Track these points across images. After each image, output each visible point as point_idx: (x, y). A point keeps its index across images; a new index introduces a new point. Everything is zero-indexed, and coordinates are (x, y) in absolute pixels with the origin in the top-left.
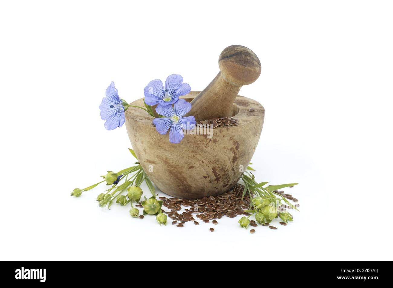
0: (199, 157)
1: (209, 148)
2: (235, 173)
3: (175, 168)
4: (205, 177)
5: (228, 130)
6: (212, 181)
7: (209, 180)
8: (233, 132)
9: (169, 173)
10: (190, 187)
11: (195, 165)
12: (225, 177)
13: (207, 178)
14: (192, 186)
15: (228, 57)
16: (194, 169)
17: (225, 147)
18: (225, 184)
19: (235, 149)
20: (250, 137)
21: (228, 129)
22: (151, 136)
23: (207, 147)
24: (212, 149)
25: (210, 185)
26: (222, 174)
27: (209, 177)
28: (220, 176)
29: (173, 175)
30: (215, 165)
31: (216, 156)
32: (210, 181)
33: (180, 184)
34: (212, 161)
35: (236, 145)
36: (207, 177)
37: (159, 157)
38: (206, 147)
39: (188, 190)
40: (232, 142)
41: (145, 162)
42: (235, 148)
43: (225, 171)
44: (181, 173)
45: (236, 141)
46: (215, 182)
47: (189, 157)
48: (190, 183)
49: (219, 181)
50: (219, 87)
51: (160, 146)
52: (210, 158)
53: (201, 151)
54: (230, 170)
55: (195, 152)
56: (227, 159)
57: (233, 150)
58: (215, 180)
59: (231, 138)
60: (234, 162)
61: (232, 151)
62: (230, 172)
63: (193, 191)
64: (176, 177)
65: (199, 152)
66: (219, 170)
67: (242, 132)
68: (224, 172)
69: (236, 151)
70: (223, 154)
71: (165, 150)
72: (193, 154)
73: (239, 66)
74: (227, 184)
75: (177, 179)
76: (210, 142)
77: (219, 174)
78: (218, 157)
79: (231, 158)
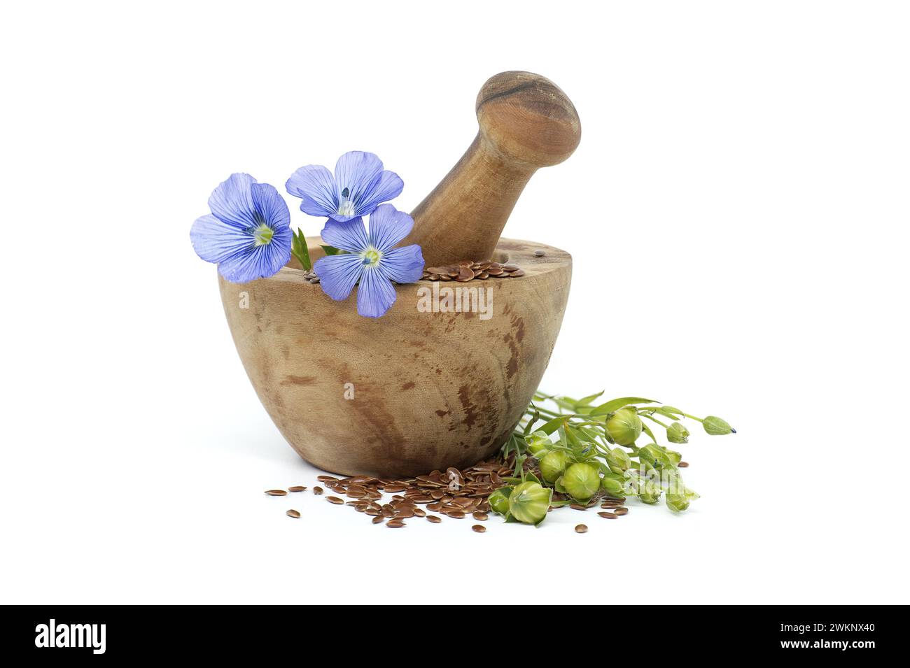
0: (430, 358)
1: (455, 332)
2: (509, 406)
3: (366, 390)
4: (441, 413)
5: (500, 287)
6: (457, 425)
7: (451, 421)
8: (511, 293)
9: (351, 406)
10: (400, 441)
11: (418, 378)
12: (487, 416)
13: (445, 416)
14: (405, 441)
15: (501, 95)
16: (415, 391)
17: (492, 331)
18: (486, 436)
19: (514, 340)
20: (547, 310)
21: (500, 285)
22: (305, 308)
23: (451, 330)
24: (463, 336)
25: (452, 434)
26: (482, 407)
27: (450, 412)
28: (477, 410)
29: (360, 411)
30: (467, 380)
31: (470, 355)
32: (451, 423)
33: (377, 435)
34: (461, 369)
35: (517, 329)
36: (445, 413)
37: (324, 364)
38: (446, 329)
39: (394, 450)
40: (508, 319)
41: (282, 384)
42: (514, 336)
43: (489, 399)
44: (380, 404)
45: (518, 317)
46: (463, 429)
47: (404, 357)
48: (401, 429)
49: (472, 426)
50: (474, 179)
51: (328, 334)
52: (456, 361)
53: (436, 340)
54: (501, 397)
55: (420, 344)
56: (496, 363)
57: (510, 340)
58: (464, 422)
59: (506, 308)
60: (510, 375)
61: (508, 343)
62: (501, 402)
63: (406, 454)
64: (367, 416)
65: (429, 345)
66: (476, 394)
67: (531, 295)
68: (486, 400)
69: (517, 345)
70: (488, 352)
71: (341, 342)
72: (415, 349)
73: (531, 114)
74: (489, 435)
75: (370, 420)
76: (458, 318)
77: (476, 406)
78: (475, 357)
79: (505, 363)
